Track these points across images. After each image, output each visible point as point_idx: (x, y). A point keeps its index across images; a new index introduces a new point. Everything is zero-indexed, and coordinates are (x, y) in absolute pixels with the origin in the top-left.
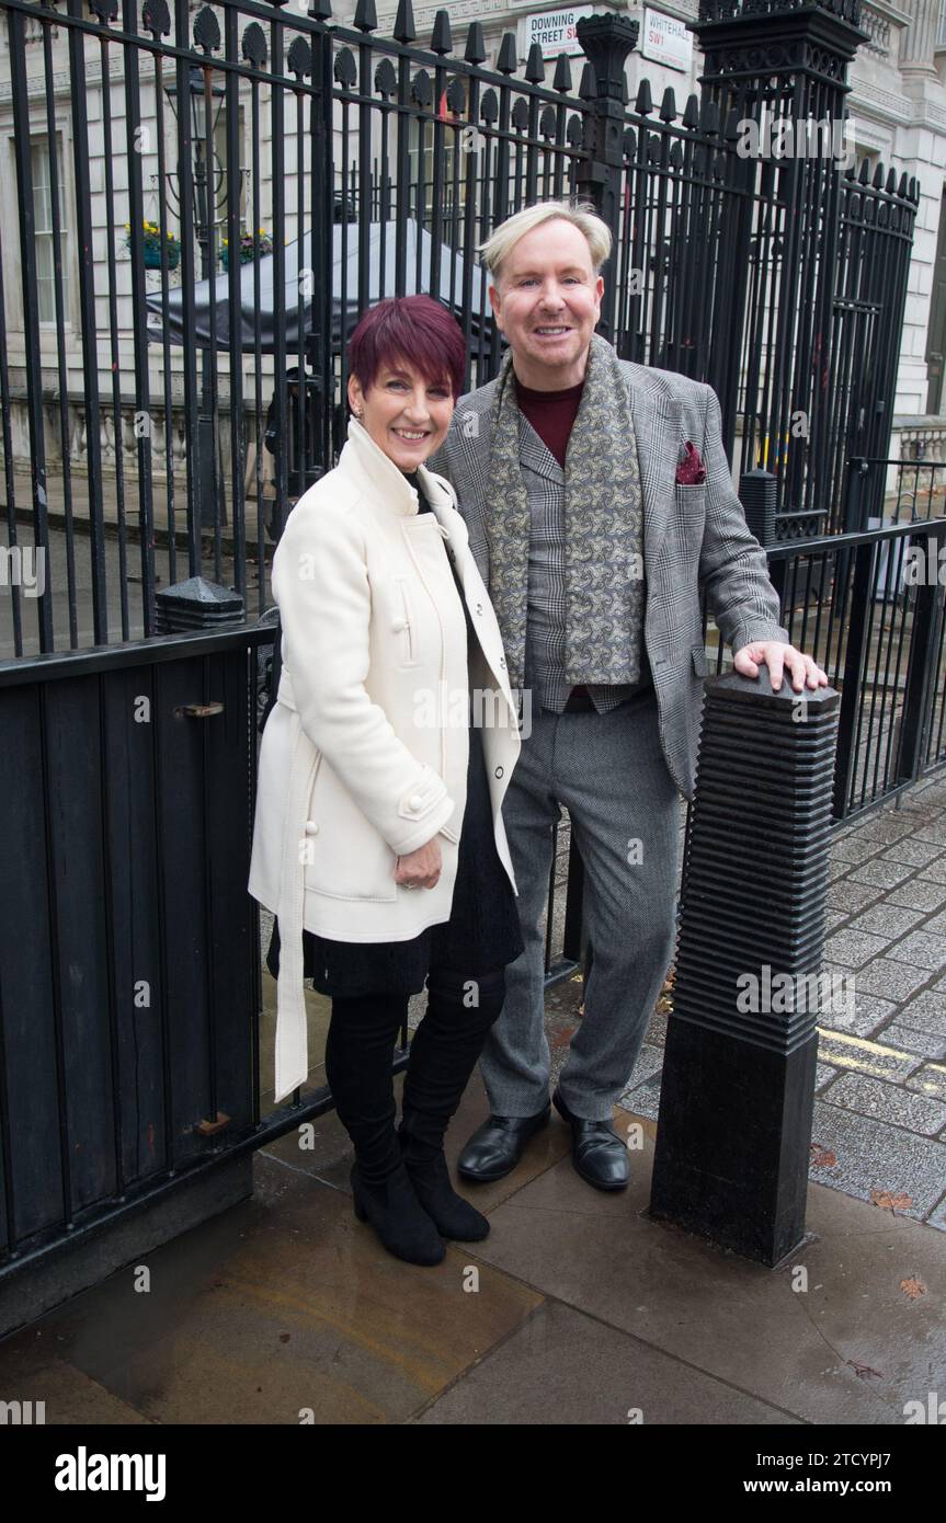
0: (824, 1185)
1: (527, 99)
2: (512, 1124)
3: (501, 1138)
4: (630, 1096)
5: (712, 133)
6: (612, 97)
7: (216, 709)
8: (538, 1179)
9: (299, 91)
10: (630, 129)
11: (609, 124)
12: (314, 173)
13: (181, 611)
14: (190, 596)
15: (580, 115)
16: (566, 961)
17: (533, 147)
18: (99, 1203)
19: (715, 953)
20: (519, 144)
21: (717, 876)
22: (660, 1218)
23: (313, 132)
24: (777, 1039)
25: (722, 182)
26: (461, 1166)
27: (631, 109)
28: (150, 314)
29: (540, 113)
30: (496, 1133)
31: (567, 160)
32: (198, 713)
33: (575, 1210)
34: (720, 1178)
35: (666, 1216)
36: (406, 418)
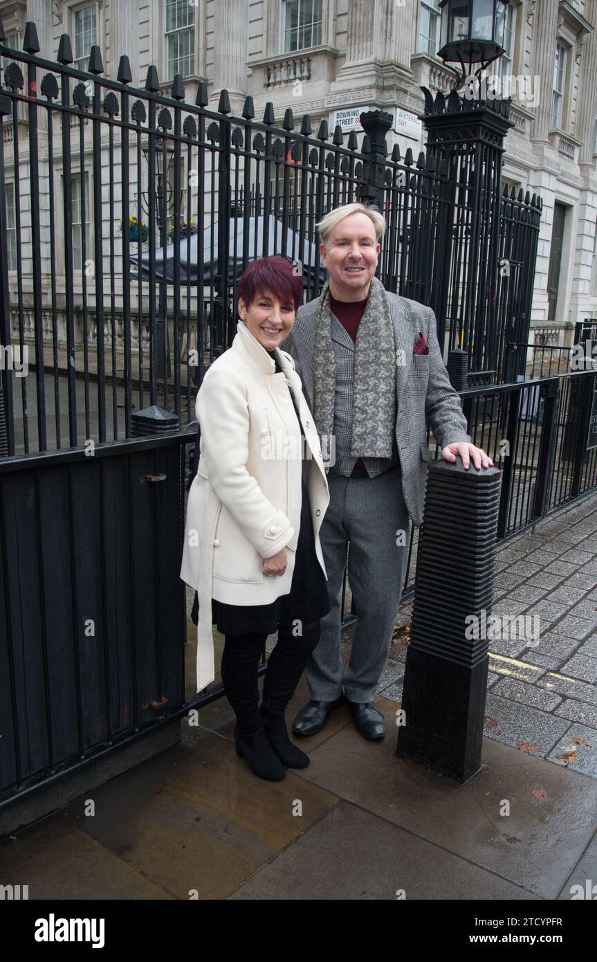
0: (492, 738)
1: (334, 153)
2: (322, 705)
3: (316, 713)
4: (387, 690)
5: (432, 172)
6: (378, 153)
7: (163, 478)
8: (336, 735)
9: (213, 149)
10: (389, 169)
11: (377, 167)
12: (220, 192)
13: (146, 424)
14: (150, 416)
15: (362, 162)
16: (352, 616)
17: (337, 178)
18: (98, 745)
19: (434, 612)
20: (329, 176)
21: (435, 570)
22: (403, 757)
23: (220, 171)
24: (466, 659)
25: (438, 197)
26: (294, 727)
27: (389, 159)
28: (132, 266)
29: (341, 160)
30: (313, 710)
31: (355, 185)
32: (153, 480)
33: (355, 752)
34: (435, 735)
35: (406, 755)
36: (269, 322)
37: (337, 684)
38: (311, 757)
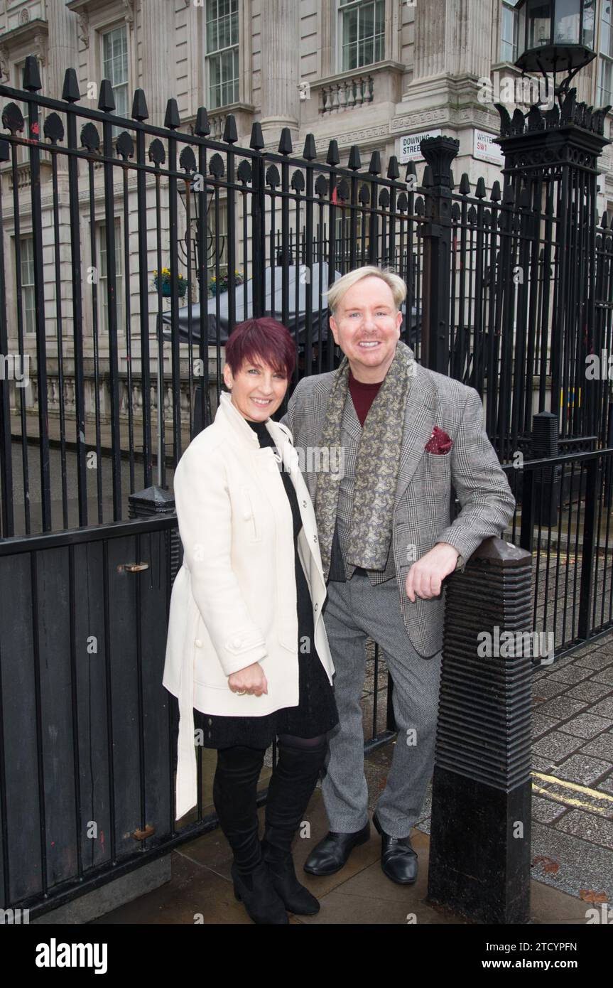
0: (548, 885)
1: (388, 189)
2: (341, 840)
3: (334, 847)
4: (425, 822)
5: (512, 204)
6: (442, 185)
7: (144, 567)
8: (357, 876)
9: (244, 191)
10: (456, 203)
11: (441, 201)
12: (254, 238)
13: (142, 507)
14: (148, 498)
15: (423, 197)
16: (388, 732)
17: (393, 217)
18: (66, 882)
19: (461, 724)
20: (384, 216)
21: (460, 673)
22: (434, 904)
23: (253, 214)
24: (502, 781)
25: (519, 233)
26: (306, 866)
27: (456, 192)
28: (164, 324)
29: (397, 197)
30: (331, 844)
31: (415, 224)
32: (133, 569)
33: (378, 897)
34: (470, 877)
35: (437, 902)
36: (260, 392)
37: (359, 810)
38: (322, 902)
